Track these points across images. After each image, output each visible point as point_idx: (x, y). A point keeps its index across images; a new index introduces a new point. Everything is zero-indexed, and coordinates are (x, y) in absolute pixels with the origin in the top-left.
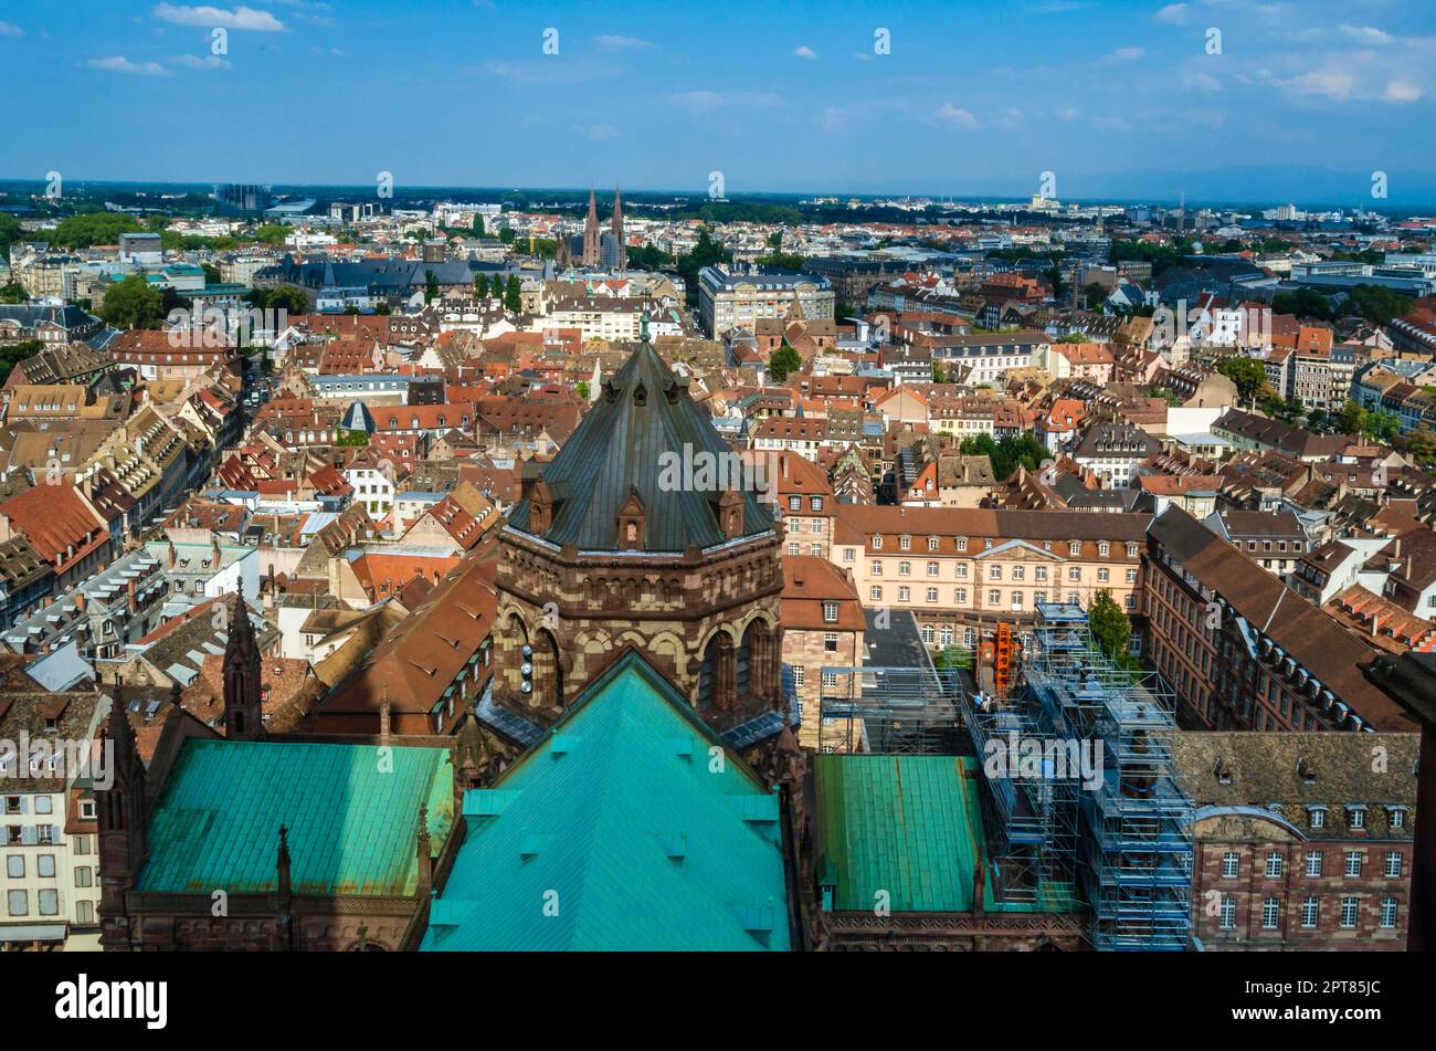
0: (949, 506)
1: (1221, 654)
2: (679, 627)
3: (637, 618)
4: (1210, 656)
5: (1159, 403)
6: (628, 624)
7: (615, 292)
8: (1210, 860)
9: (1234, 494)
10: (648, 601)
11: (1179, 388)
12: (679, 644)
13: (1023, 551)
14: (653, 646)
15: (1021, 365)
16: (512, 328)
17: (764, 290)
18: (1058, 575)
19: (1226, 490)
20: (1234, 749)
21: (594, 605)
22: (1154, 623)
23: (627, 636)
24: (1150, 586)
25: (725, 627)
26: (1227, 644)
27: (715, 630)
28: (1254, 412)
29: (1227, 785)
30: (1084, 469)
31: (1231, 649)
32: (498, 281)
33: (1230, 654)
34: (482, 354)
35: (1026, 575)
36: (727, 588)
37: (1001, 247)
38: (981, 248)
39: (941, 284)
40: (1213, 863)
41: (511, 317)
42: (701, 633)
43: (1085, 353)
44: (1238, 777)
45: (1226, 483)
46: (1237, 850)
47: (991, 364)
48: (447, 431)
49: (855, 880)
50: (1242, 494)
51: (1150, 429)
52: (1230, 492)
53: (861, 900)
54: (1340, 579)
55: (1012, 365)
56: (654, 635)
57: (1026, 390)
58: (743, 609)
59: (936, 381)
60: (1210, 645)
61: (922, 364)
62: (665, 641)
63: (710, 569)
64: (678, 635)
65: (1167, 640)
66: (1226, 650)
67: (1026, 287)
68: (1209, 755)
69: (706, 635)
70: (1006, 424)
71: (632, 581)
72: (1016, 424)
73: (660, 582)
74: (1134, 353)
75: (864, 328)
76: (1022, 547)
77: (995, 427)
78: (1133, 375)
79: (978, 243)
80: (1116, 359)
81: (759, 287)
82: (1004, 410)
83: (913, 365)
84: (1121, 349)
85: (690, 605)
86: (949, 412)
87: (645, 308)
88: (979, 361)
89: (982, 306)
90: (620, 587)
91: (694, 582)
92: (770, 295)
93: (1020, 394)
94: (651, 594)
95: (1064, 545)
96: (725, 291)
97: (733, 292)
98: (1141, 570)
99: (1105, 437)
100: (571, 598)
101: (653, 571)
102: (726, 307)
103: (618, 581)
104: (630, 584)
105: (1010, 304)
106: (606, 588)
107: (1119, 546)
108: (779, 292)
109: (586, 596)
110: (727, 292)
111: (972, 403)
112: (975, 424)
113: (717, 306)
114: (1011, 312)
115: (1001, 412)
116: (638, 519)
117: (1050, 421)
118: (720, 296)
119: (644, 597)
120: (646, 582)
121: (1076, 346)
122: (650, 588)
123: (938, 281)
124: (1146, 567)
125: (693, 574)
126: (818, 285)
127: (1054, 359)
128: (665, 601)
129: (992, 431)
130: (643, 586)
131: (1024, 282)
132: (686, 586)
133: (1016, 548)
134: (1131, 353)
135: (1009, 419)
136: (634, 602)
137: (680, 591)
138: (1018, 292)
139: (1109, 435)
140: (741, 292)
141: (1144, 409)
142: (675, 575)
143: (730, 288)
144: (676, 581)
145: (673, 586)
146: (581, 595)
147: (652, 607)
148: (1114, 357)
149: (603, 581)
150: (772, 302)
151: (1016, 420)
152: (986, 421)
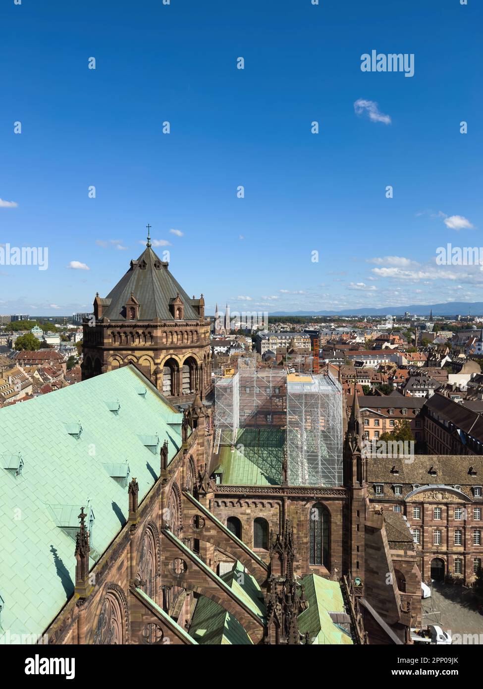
2: (151, 353)
3: (133, 350)
5: (445, 373)
6: (130, 352)
8: (428, 511)
10: (138, 343)
11: (455, 368)
12: (151, 361)
13: (368, 413)
14: (141, 361)
17: (281, 339)
18: (384, 423)
20: (439, 462)
21: (117, 344)
22: (428, 444)
23: (129, 357)
24: (426, 428)
25: (174, 356)
27: (169, 357)
29: (434, 477)
35: (370, 423)
36: (175, 340)
40: (429, 512)
42: (162, 356)
43: (414, 356)
44: (440, 474)
46: (440, 506)
47: (373, 362)
49: (232, 474)
53: (234, 481)
55: (382, 362)
56: (141, 357)
57: (386, 369)
58: (184, 351)
59: (346, 365)
61: (341, 359)
62: (146, 359)
63: (166, 328)
64: (151, 357)
65: (433, 450)
67: (394, 339)
68: (428, 464)
69: (164, 358)
70: (375, 381)
71: (131, 333)
72: (380, 381)
73: (143, 333)
74: (436, 356)
75: (321, 351)
76: (367, 410)
77: (371, 382)
78: (435, 365)
79: (377, 327)
80: (428, 359)
81: (279, 337)
82: (375, 375)
83: (337, 359)
84: (430, 355)
85: (156, 343)
86: (350, 376)
87: (231, 344)
88: (368, 361)
89: (374, 346)
90: (126, 336)
91: (158, 333)
92: (284, 341)
93: (383, 371)
94: (139, 339)
95: (386, 410)
96: (265, 339)
97: (269, 340)
98: (422, 421)
99: (417, 382)
100: (106, 341)
101: (140, 328)
102: (266, 345)
103: (125, 333)
104: (131, 335)
105: (386, 344)
106: (121, 336)
107: (412, 410)
108: (288, 340)
109: (112, 340)
110: (266, 339)
111: (361, 372)
112: (362, 381)
113: (262, 346)
114: (387, 347)
115: (373, 376)
116: (135, 306)
117: (394, 378)
118: (263, 341)
119: (137, 340)
120: (137, 333)
121: (410, 353)
122: (139, 336)
123: (356, 337)
124: (424, 420)
125: (157, 329)
126: (303, 337)
127: (400, 358)
128: (146, 342)
129: (370, 384)
130: (136, 335)
131: (394, 337)
132: (154, 335)
133: (365, 411)
134: (435, 356)
135: (377, 379)
136: (132, 343)
137: (152, 337)
138: (390, 341)
139: (419, 381)
140: (272, 339)
141: (438, 375)
142: (149, 329)
143: (267, 338)
144: (150, 333)
145: (149, 335)
146: (110, 340)
147: (140, 345)
148: (427, 358)
149: (119, 333)
150: (285, 343)
151: (380, 379)
152: (367, 380)
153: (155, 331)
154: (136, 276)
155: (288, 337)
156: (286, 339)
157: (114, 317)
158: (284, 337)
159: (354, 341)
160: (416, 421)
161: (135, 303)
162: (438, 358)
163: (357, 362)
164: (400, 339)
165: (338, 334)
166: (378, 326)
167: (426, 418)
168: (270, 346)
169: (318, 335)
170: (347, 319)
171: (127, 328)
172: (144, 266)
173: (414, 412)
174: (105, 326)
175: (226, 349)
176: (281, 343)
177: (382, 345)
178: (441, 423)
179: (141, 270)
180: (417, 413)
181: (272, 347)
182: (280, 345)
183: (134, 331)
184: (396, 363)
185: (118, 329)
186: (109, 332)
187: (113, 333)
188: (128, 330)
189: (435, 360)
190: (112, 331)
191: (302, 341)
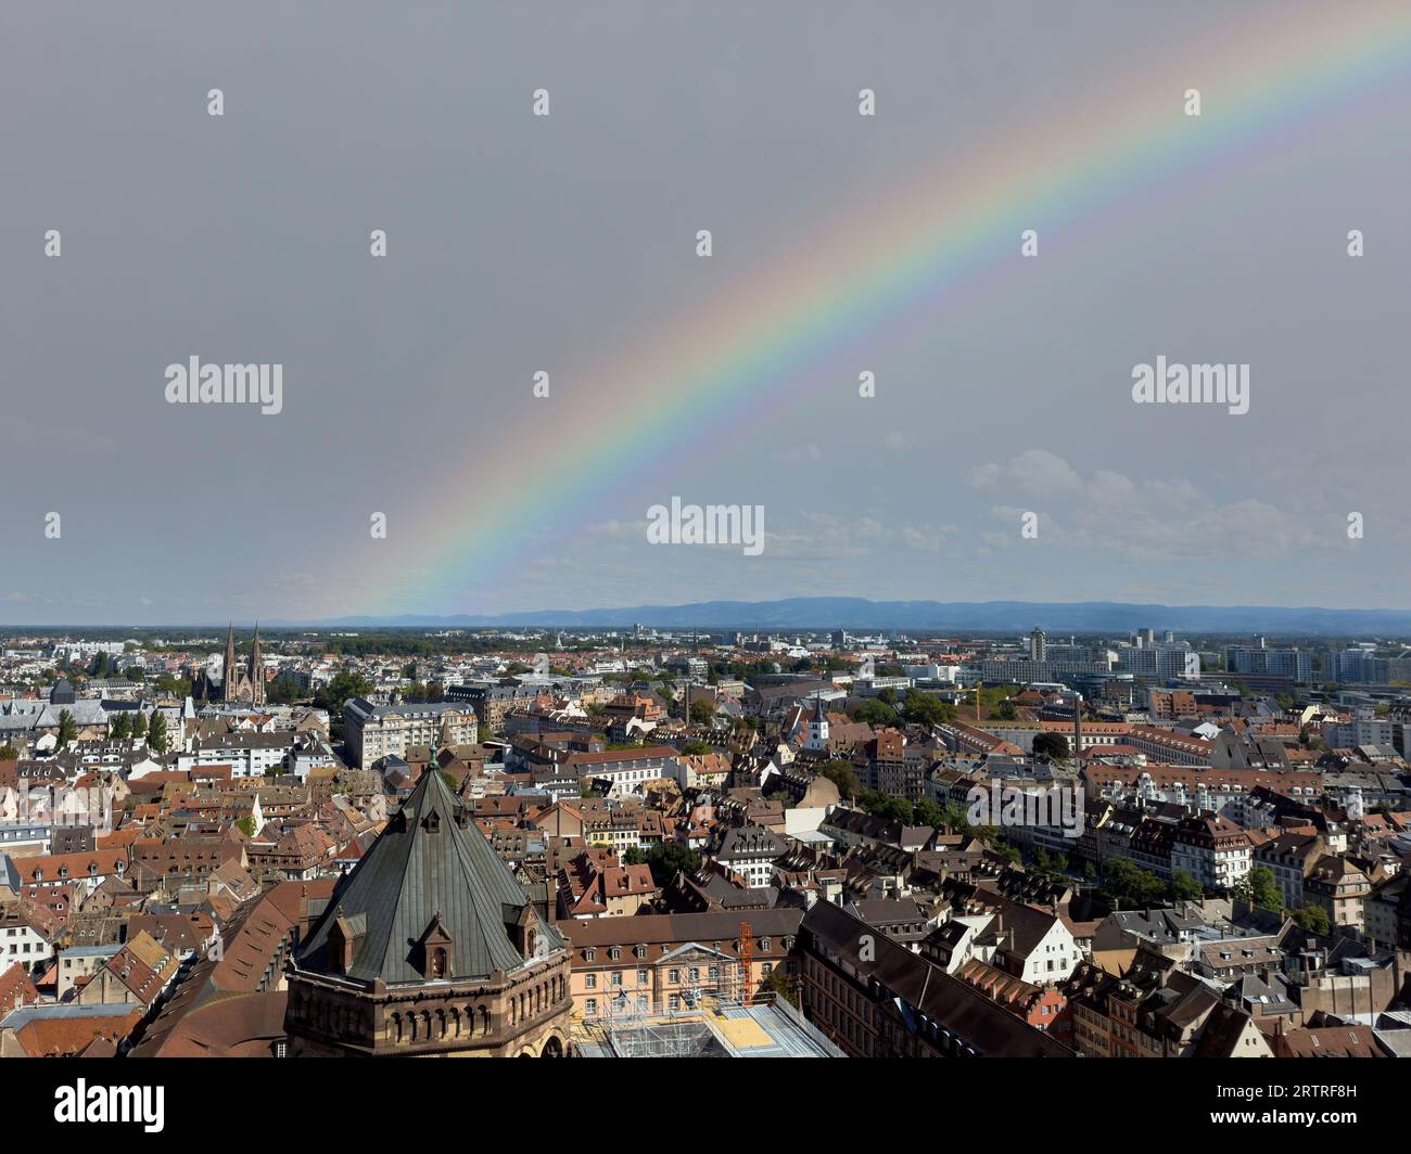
0: (616, 915)
1: (882, 1033)
4: (872, 1037)
5: (776, 805)
7: (260, 727)
9: (858, 885)
10: (454, 1033)
11: (789, 790)
13: (697, 954)
15: (653, 777)
16: (158, 768)
17: (412, 719)
18: (729, 974)
19: (852, 881)
21: (404, 1041)
24: (808, 976)
25: (525, 1049)
26: (887, 1023)
28: (855, 809)
30: (729, 870)
31: (891, 1028)
32: (138, 720)
33: (891, 1033)
34: (127, 796)
36: (527, 1011)
37: (614, 671)
38: (598, 672)
39: (570, 706)
41: (156, 756)
43: (708, 763)
45: (850, 875)
47: (627, 778)
48: (101, 879)
50: (865, 884)
51: (776, 829)
52: (854, 883)
54: (960, 955)
55: (645, 778)
57: (663, 799)
58: (541, 1029)
59: (583, 796)
60: (871, 1027)
61: (571, 781)
63: (513, 991)
66: (886, 1029)
67: (644, 706)
70: (650, 833)
71: (440, 1011)
72: (659, 833)
73: (468, 1009)
74: (748, 762)
75: (508, 750)
76: (696, 949)
77: (640, 837)
78: (749, 781)
79: (594, 668)
80: (734, 768)
81: (406, 715)
82: (648, 820)
83: (563, 782)
84: (737, 759)
85: (498, 1031)
86: (599, 826)
87: (296, 741)
88: (616, 775)
89: (609, 724)
90: (428, 1020)
91: (501, 1006)
92: (416, 724)
93: (658, 804)
94: (458, 1023)
95: (731, 943)
96: (372, 721)
97: (381, 722)
98: (799, 962)
99: (740, 840)
100: (379, 1036)
101: (460, 999)
102: (375, 736)
103: (425, 1013)
104: (438, 1015)
105: (634, 721)
106: (414, 1022)
107: (779, 940)
108: (426, 720)
109: (393, 1033)
110: (375, 722)
111: (619, 816)
112: (623, 836)
113: (365, 737)
114: (635, 729)
115: (645, 822)
116: (445, 947)
117: (689, 827)
118: (368, 727)
119: (452, 1028)
120: (454, 1010)
121: (699, 757)
122: (457, 1016)
123: (568, 702)
124: (803, 959)
125: (500, 998)
126: (462, 712)
127: (683, 770)
128: (472, 1029)
129: (638, 841)
130: (451, 1015)
131: (643, 701)
132: (493, 1011)
133: (690, 951)
134: (746, 761)
135: (652, 829)
136: (440, 1034)
137: (487, 1017)
138: (637, 710)
139: (744, 838)
140: (389, 721)
141: (766, 811)
142: (481, 1001)
143: (378, 718)
144: (483, 1008)
145: (480, 1012)
146: (389, 1032)
147: (460, 1038)
148: (732, 765)
149: (411, 1014)
150: (419, 729)
151: (658, 828)
152: (632, 832)
153: (494, 1002)
154: (420, 854)
155: (426, 715)
156: (421, 718)
157: (392, 973)
158: (416, 715)
159: (564, 712)
160: (788, 964)
161: (447, 938)
162: (753, 767)
163: (596, 781)
164: (655, 704)
165: (526, 694)
166: (597, 665)
167: (810, 958)
168: (385, 737)
169: (484, 698)
170: (517, 638)
171: (430, 1001)
172: (435, 825)
173: (783, 943)
174: (378, 1002)
175: (282, 753)
176: (410, 730)
177: (625, 723)
178: (833, 964)
179: (428, 835)
180: (790, 944)
181: (389, 739)
182: (407, 733)
183: (445, 1005)
184: (675, 779)
185: (410, 1005)
186: (387, 1014)
187: (396, 1016)
188: (432, 1005)
189: (749, 771)
190: (393, 1011)
191: (459, 722)
